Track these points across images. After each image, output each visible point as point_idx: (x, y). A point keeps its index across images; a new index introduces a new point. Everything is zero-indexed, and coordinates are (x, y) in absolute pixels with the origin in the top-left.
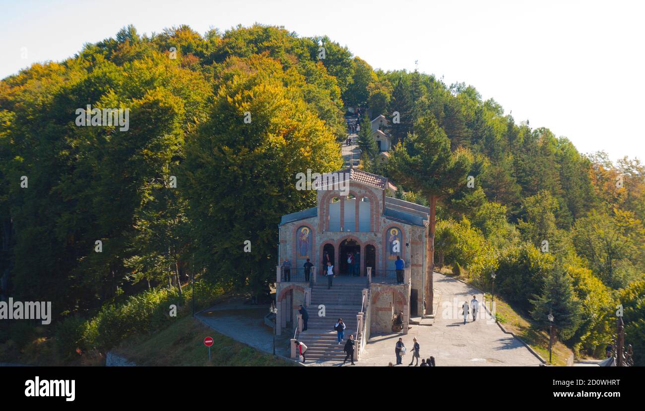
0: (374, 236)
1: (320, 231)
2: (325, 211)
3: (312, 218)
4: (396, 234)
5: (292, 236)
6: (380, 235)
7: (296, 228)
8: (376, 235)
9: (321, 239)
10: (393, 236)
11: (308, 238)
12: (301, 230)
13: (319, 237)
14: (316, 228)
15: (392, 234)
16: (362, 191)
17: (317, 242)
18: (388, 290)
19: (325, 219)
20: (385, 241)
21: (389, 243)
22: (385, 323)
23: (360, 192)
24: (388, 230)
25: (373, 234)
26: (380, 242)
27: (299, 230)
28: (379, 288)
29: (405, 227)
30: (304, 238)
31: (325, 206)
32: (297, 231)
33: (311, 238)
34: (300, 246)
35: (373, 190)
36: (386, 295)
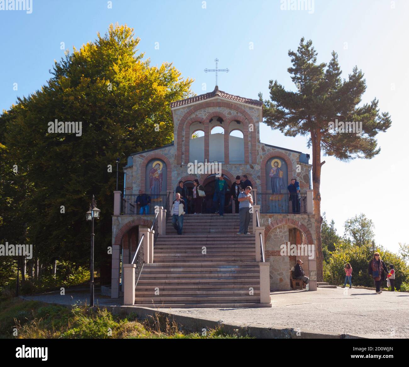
0: (251, 169)
1: (178, 164)
2: (184, 139)
3: (167, 148)
4: (279, 166)
5: (140, 172)
6: (257, 167)
7: (146, 162)
8: (252, 168)
9: (178, 174)
10: (276, 168)
11: (161, 175)
12: (152, 166)
13: (176, 172)
14: (172, 160)
15: (273, 166)
16: (232, 112)
17: (173, 178)
18: (284, 223)
19: (184, 149)
20: (265, 175)
21: (270, 179)
22: (279, 274)
23: (230, 113)
24: (267, 161)
25: (248, 167)
26: (259, 177)
27: (150, 165)
28: (270, 220)
29: (291, 156)
30: (156, 175)
31: (184, 133)
32: (147, 165)
33: (165, 175)
34: (151, 185)
35: (248, 111)
36: (281, 232)
